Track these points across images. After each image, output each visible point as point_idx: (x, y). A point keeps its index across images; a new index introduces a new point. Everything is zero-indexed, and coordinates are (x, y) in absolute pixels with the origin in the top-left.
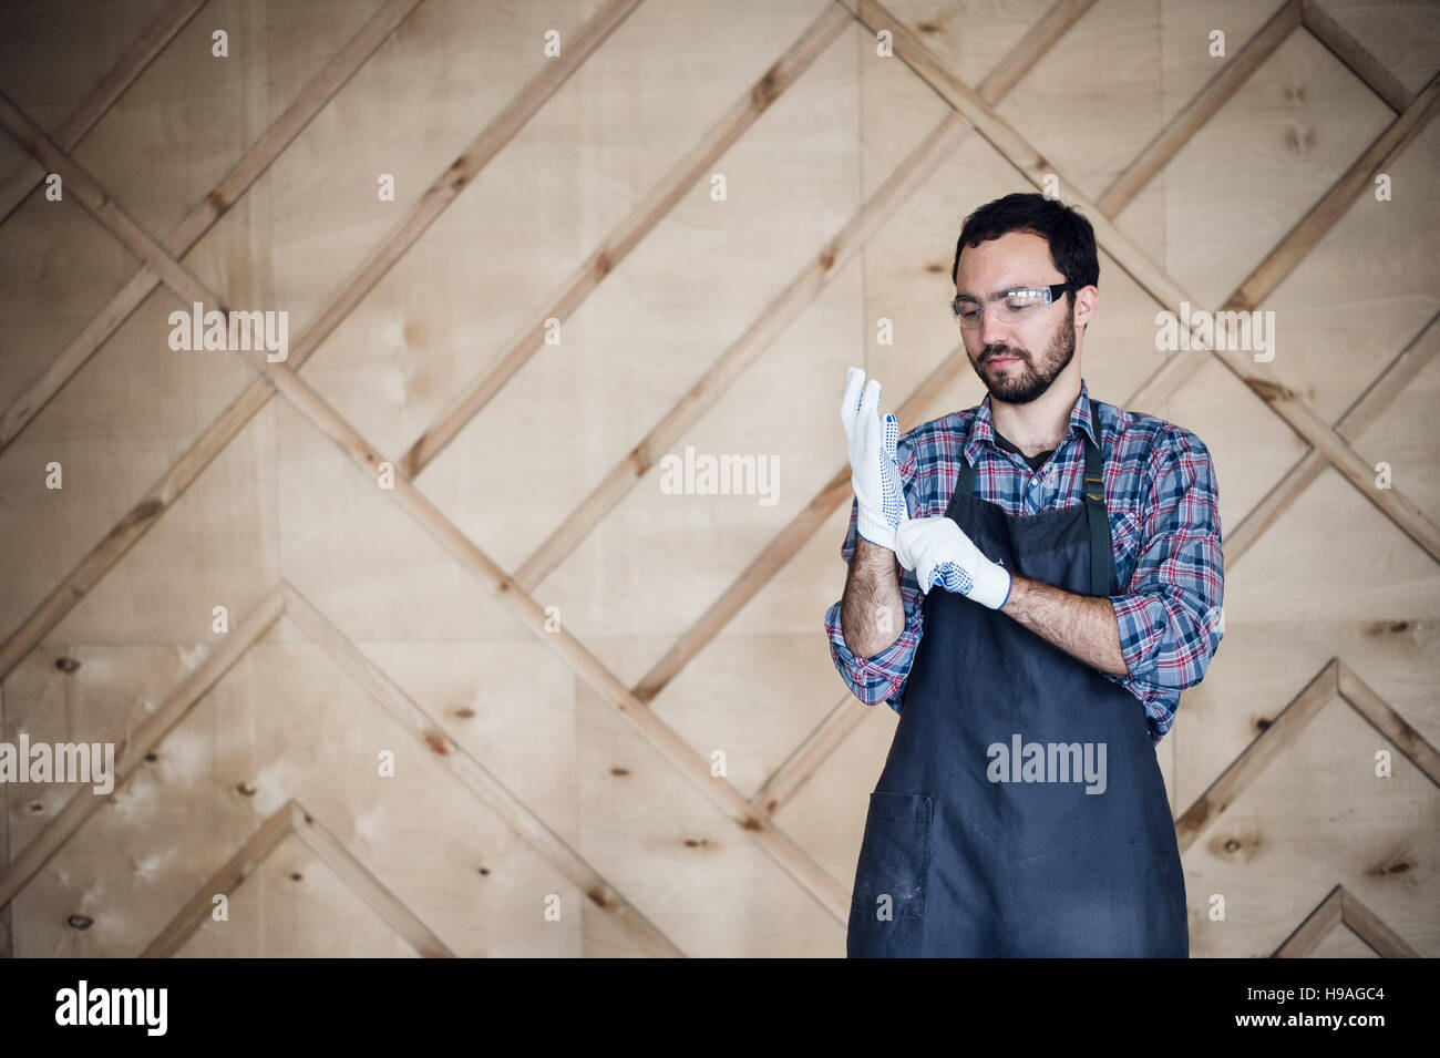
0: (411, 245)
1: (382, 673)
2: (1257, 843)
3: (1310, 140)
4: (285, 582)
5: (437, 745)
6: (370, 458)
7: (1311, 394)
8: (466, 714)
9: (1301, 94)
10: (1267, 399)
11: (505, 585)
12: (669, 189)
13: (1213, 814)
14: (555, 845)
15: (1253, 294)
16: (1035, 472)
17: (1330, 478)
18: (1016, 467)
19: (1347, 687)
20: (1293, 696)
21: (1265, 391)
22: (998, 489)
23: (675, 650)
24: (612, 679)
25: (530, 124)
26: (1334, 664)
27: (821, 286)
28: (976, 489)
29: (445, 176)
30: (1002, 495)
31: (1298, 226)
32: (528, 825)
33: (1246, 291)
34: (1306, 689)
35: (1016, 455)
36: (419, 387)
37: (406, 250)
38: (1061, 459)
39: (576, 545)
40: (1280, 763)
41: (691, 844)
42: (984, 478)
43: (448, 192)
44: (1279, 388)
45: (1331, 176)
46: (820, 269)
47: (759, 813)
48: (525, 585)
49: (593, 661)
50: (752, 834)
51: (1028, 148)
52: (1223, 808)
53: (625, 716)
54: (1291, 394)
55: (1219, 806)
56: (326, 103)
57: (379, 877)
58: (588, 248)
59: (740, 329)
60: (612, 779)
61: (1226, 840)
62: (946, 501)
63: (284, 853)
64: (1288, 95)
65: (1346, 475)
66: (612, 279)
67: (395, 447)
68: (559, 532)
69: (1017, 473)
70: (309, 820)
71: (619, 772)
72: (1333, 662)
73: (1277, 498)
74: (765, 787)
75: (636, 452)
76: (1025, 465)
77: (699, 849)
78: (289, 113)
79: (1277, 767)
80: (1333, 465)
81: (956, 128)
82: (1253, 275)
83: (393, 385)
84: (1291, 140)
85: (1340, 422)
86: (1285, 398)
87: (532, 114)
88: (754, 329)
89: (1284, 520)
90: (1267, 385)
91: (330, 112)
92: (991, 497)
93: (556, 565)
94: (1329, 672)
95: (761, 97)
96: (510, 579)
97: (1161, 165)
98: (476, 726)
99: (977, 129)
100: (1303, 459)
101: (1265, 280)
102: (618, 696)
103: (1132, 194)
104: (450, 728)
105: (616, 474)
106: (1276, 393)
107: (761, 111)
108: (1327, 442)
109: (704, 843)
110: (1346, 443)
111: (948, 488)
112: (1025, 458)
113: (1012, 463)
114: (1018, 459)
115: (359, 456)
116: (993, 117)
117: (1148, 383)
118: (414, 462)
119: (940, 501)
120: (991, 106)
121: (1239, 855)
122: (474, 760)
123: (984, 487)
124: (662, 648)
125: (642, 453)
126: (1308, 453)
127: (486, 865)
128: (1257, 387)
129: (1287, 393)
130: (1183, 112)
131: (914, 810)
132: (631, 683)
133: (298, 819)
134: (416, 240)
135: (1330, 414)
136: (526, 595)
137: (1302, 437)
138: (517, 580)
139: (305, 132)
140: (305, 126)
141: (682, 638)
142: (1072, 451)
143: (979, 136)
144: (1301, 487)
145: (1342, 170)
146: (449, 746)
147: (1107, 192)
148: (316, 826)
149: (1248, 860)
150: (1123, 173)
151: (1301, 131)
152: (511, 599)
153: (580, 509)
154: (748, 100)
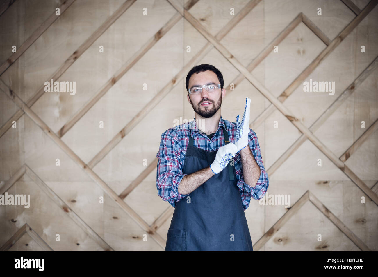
0: (62, 74)
1: (51, 190)
2: (287, 240)
3: (304, 52)
4: (26, 165)
5: (66, 209)
6: (49, 132)
7: (303, 120)
8: (74, 201)
9: (302, 40)
10: (291, 121)
11: (85, 167)
12: (132, 61)
13: (275, 231)
14: (97, 237)
15: (288, 93)
16: (210, 139)
17: (308, 142)
18: (205, 138)
19: (311, 198)
20: (297, 201)
21: (291, 119)
22: (200, 144)
23: (131, 185)
24: (114, 193)
25: (94, 43)
26: (308, 192)
27: (172, 88)
28: (194, 144)
29: (71, 56)
30: (202, 146)
31: (300, 75)
32: (90, 232)
33: (286, 92)
34: (300, 198)
35: (205, 135)
36: (63, 113)
37: (60, 76)
38: (217, 135)
39: (104, 156)
40: (293, 218)
41: (134, 238)
42: (196, 141)
43: (72, 60)
44: (294, 118)
45: (309, 62)
46: (172, 83)
47: (153, 230)
48: (90, 167)
49: (109, 188)
50: (151, 235)
51: (228, 52)
52: (278, 230)
53: (116, 202)
54: (297, 120)
55: (276, 230)
56: (40, 36)
57: (49, 245)
58: (110, 76)
59: (150, 99)
60: (113, 220)
61: (278, 239)
62: (186, 148)
63: (24, 237)
64: (298, 40)
65: (312, 142)
66: (116, 85)
67: (56, 129)
68: (100, 153)
69: (205, 140)
70: (30, 229)
71: (115, 218)
72: (308, 191)
73: (293, 147)
74: (154, 223)
75: (121, 132)
76: (207, 137)
77: (137, 239)
78: (30, 38)
79: (293, 219)
80: (308, 138)
81: (209, 47)
82: (288, 88)
83: (56, 112)
84: (299, 52)
85: (310, 127)
86: (296, 120)
87: (96, 40)
88: (154, 99)
89: (295, 153)
90: (291, 117)
91: (41, 39)
92: (198, 147)
93: (99, 162)
94: (307, 194)
95: (157, 37)
96: (87, 165)
97: (264, 58)
98: (77, 204)
99: (215, 47)
100: (300, 137)
101: (291, 89)
102: (114, 197)
103: (256, 65)
104: (69, 205)
105: (116, 137)
106: (293, 119)
107: (157, 41)
108: (307, 133)
109: (138, 237)
110: (312, 133)
111: (186, 144)
112: (207, 135)
113: (204, 137)
114: (205, 136)
115: (46, 131)
116: (219, 44)
117: (259, 116)
118: (62, 133)
119: (184, 148)
120: (219, 41)
121: (282, 243)
122: (75, 214)
123: (196, 144)
124: (127, 185)
125: (123, 132)
126: (302, 135)
127: (79, 242)
128: (289, 118)
129: (296, 119)
130: (270, 44)
131: (181, 234)
132: (119, 194)
133: (28, 229)
134: (64, 73)
135: (308, 125)
136: (91, 170)
137: (300, 131)
138: (88, 165)
139: (34, 43)
140: (34, 42)
141: (133, 182)
142: (220, 133)
143: (215, 48)
144: (300, 144)
145: (312, 60)
146: (69, 210)
147: (249, 65)
148: (32, 231)
149: (284, 244)
150: (253, 60)
151: (301, 50)
152: (86, 170)
153: (106, 146)
154: (154, 38)
